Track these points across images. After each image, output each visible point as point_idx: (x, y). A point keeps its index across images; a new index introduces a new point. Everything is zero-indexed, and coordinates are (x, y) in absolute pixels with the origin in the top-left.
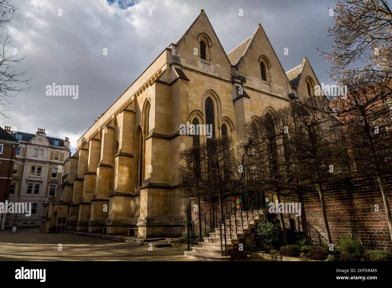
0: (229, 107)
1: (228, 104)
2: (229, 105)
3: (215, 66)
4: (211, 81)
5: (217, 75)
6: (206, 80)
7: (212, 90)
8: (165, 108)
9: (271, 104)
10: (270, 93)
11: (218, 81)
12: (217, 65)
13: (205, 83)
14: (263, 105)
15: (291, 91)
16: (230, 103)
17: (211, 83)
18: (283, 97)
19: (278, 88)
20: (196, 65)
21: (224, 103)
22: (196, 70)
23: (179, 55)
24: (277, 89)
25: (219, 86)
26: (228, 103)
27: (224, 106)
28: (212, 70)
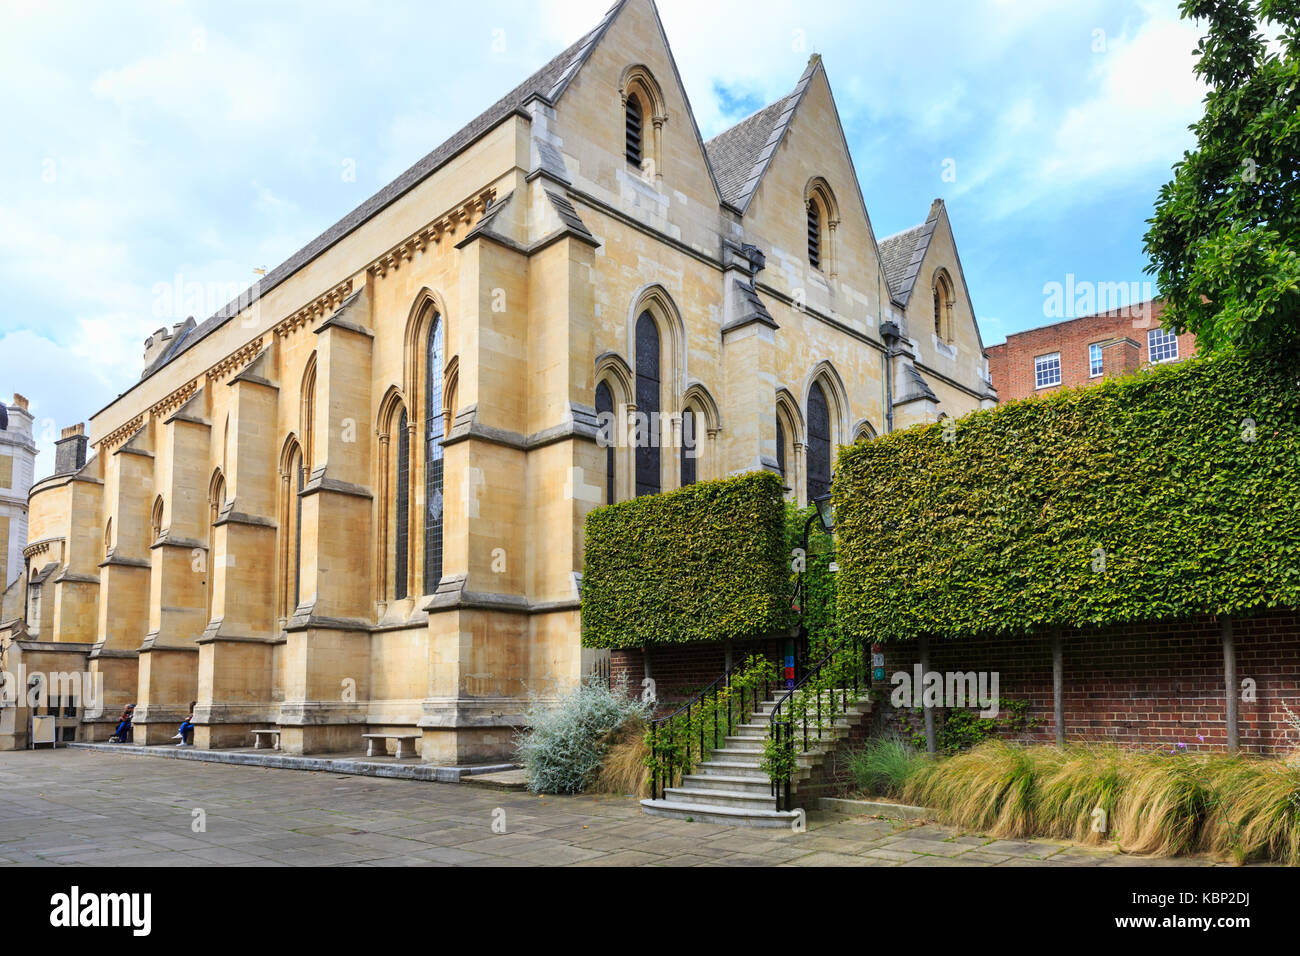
0: (708, 351)
1: (705, 340)
2: (710, 344)
3: (674, 201)
4: (658, 254)
5: (675, 233)
6: (642, 249)
7: (659, 286)
8: (509, 338)
9: (829, 352)
10: (828, 314)
11: (678, 257)
12: (678, 194)
13: (641, 259)
14: (807, 355)
15: (889, 314)
16: (711, 338)
17: (659, 262)
18: (864, 333)
19: (854, 301)
20: (614, 187)
21: (692, 337)
22: (613, 205)
23: (558, 142)
24: (849, 301)
25: (680, 275)
26: (707, 337)
27: (692, 348)
28: (663, 211)
